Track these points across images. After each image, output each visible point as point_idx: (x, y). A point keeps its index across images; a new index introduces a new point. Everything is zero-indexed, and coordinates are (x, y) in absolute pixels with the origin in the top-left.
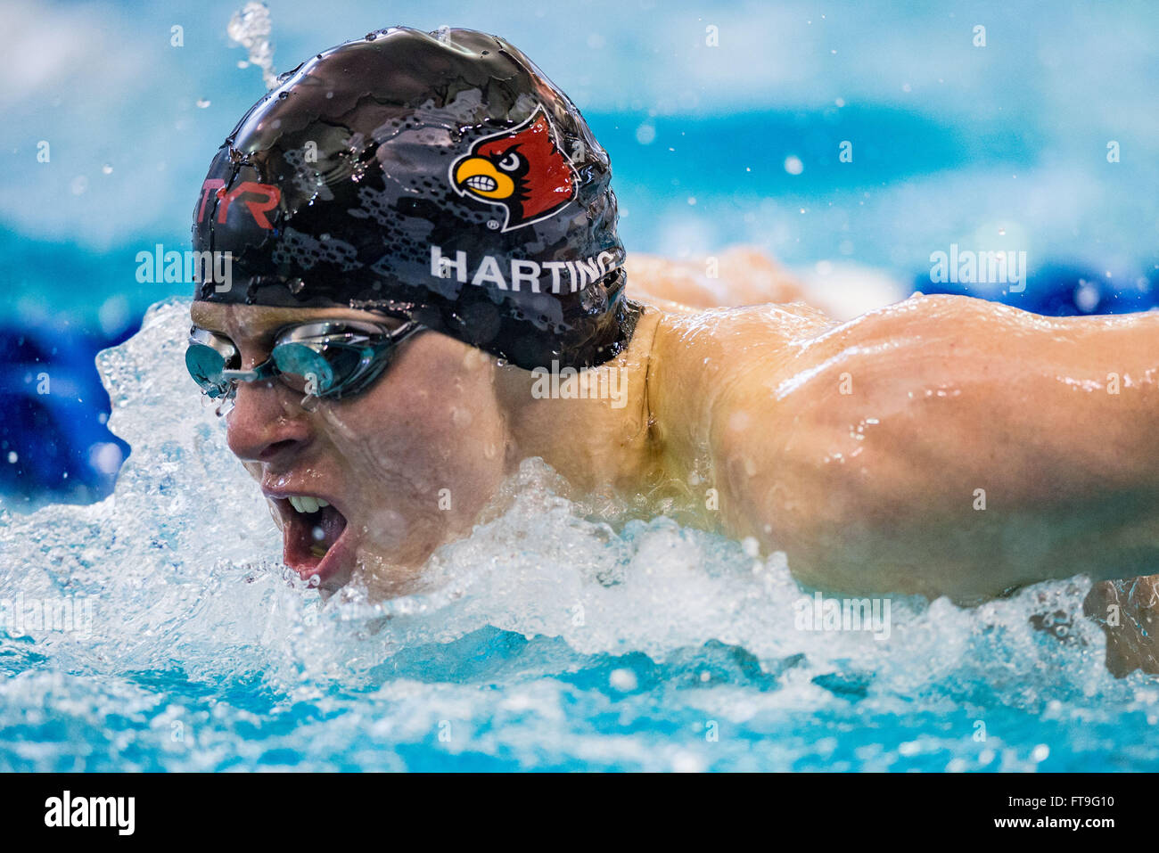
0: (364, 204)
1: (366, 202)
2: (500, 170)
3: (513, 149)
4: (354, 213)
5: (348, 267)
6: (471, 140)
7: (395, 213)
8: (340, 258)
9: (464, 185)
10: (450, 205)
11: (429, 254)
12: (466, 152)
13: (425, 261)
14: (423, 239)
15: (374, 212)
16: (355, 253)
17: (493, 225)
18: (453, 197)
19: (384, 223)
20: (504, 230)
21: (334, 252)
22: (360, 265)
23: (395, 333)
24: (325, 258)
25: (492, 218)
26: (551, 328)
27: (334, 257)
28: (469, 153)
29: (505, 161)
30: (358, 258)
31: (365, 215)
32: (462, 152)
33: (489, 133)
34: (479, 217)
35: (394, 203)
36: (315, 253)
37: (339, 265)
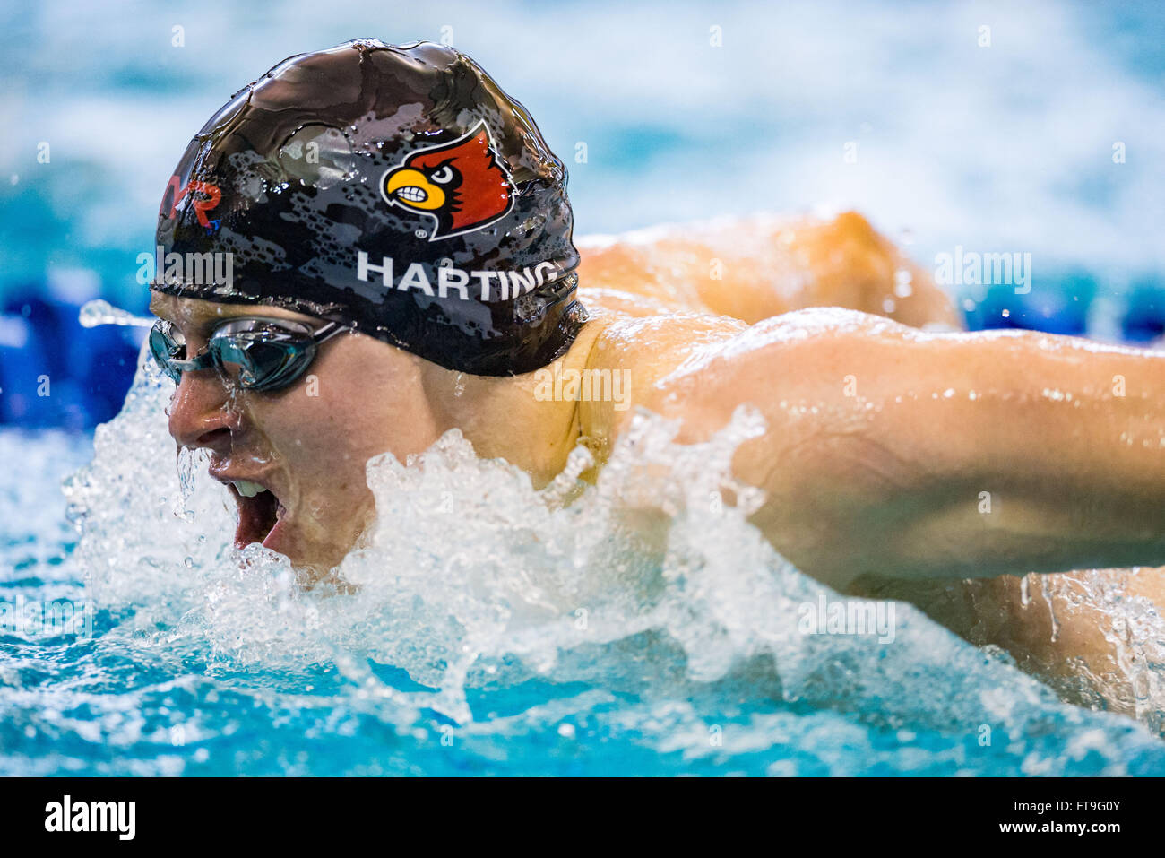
0: (295, 209)
1: (298, 206)
2: (431, 182)
3: (447, 163)
4: (286, 216)
5: (277, 267)
6: (406, 153)
7: (324, 219)
8: (270, 258)
9: (394, 195)
10: (378, 214)
11: (356, 259)
12: (399, 163)
13: (352, 265)
14: (350, 245)
15: (304, 217)
16: (284, 255)
17: (421, 234)
18: (382, 206)
19: (313, 227)
20: (432, 239)
21: (265, 253)
22: (288, 266)
23: (318, 332)
24: (255, 258)
25: (420, 228)
26: (479, 334)
27: (264, 257)
28: (402, 165)
29: (438, 173)
30: (288, 259)
31: (296, 219)
32: (396, 164)
33: (425, 146)
34: (408, 226)
35: (324, 209)
36: (247, 253)
37: (269, 266)
